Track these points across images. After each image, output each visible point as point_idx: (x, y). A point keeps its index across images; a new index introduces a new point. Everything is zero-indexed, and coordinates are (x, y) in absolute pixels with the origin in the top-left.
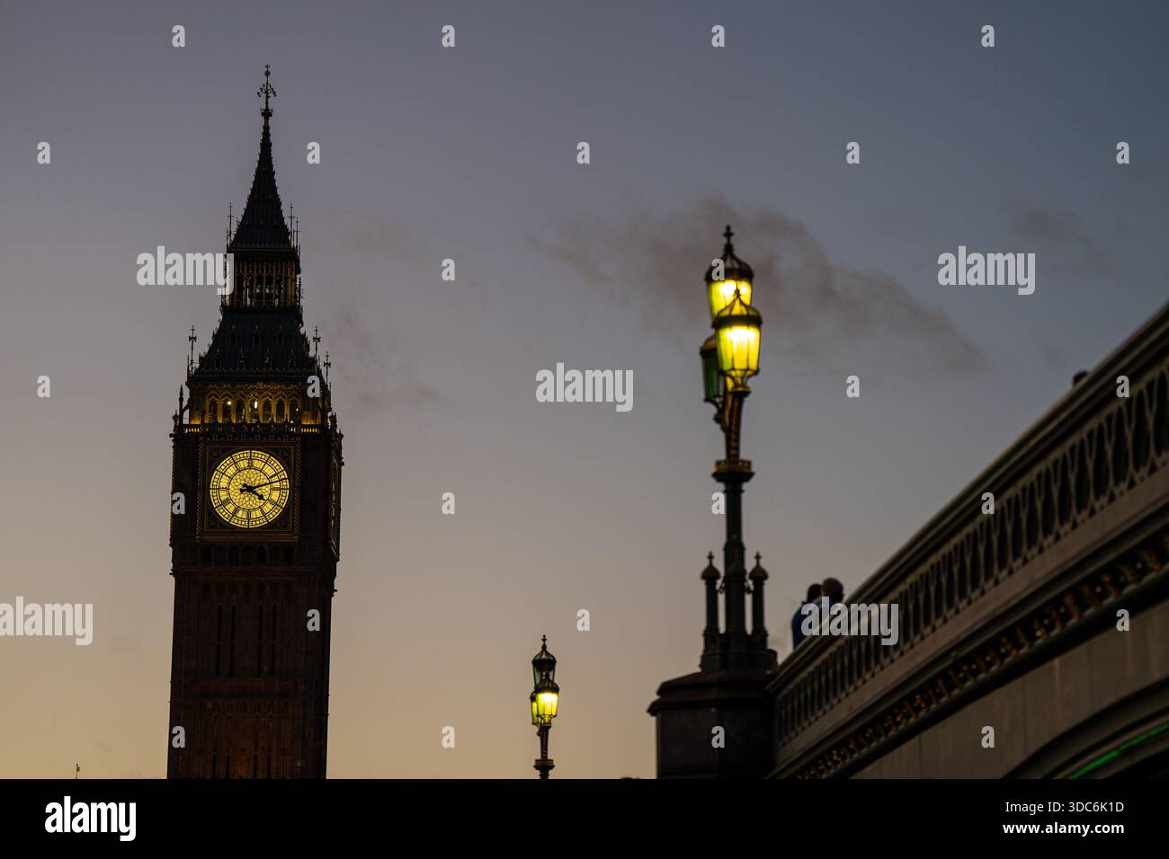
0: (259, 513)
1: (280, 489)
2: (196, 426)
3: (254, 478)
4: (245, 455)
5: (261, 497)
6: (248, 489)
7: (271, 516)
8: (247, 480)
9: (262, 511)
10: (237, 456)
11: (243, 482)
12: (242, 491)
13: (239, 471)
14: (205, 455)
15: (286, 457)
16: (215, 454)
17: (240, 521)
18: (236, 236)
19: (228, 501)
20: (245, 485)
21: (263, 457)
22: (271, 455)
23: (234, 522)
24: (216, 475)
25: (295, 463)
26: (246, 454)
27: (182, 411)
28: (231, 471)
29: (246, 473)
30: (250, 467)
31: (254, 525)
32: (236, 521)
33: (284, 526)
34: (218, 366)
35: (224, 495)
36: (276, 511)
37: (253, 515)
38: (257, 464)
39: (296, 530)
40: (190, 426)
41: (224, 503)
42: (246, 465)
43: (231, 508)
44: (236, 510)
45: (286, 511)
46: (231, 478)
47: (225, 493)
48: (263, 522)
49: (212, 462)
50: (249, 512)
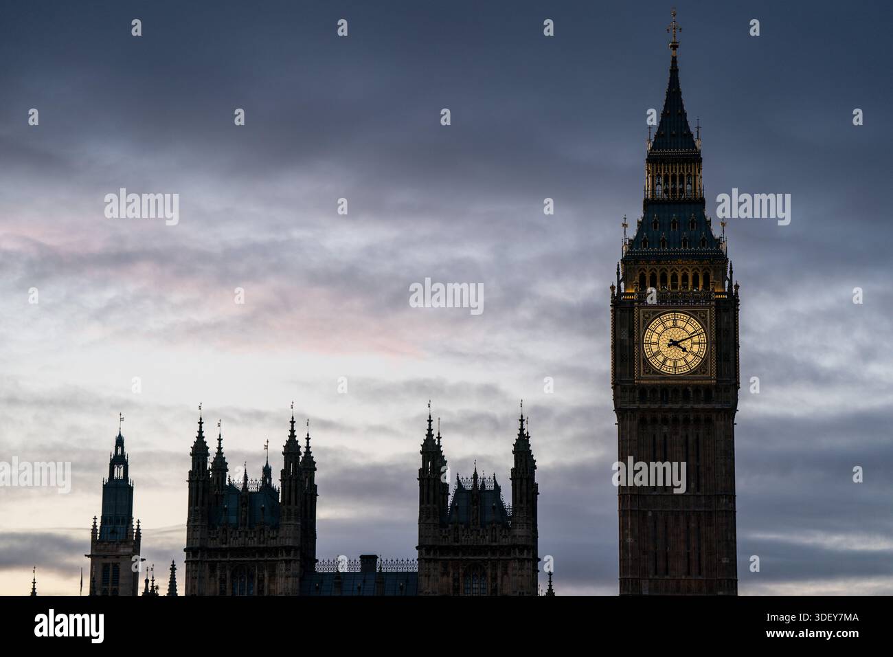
0: (683, 363)
1: (699, 343)
2: (632, 294)
3: (677, 335)
4: (670, 317)
5: (684, 350)
6: (674, 343)
7: (693, 364)
8: (673, 336)
9: (686, 361)
10: (664, 317)
11: (669, 338)
12: (669, 345)
13: (666, 329)
14: (639, 317)
15: (703, 318)
16: (647, 316)
17: (668, 369)
18: (654, 143)
19: (658, 353)
20: (671, 340)
21: (685, 318)
22: (691, 316)
23: (664, 369)
24: (648, 333)
25: (711, 323)
26: (671, 315)
27: (619, 282)
28: (660, 329)
29: (671, 330)
30: (675, 326)
31: (679, 371)
32: (665, 369)
33: (704, 373)
34: (645, 246)
35: (655, 349)
36: (697, 360)
37: (679, 364)
38: (680, 323)
39: (714, 376)
40: (625, 294)
41: (655, 355)
42: (672, 324)
43: (661, 358)
44: (665, 360)
45: (705, 361)
46: (660, 335)
47: (655, 347)
48: (686, 370)
49: (644, 322)
50: (675, 361)
